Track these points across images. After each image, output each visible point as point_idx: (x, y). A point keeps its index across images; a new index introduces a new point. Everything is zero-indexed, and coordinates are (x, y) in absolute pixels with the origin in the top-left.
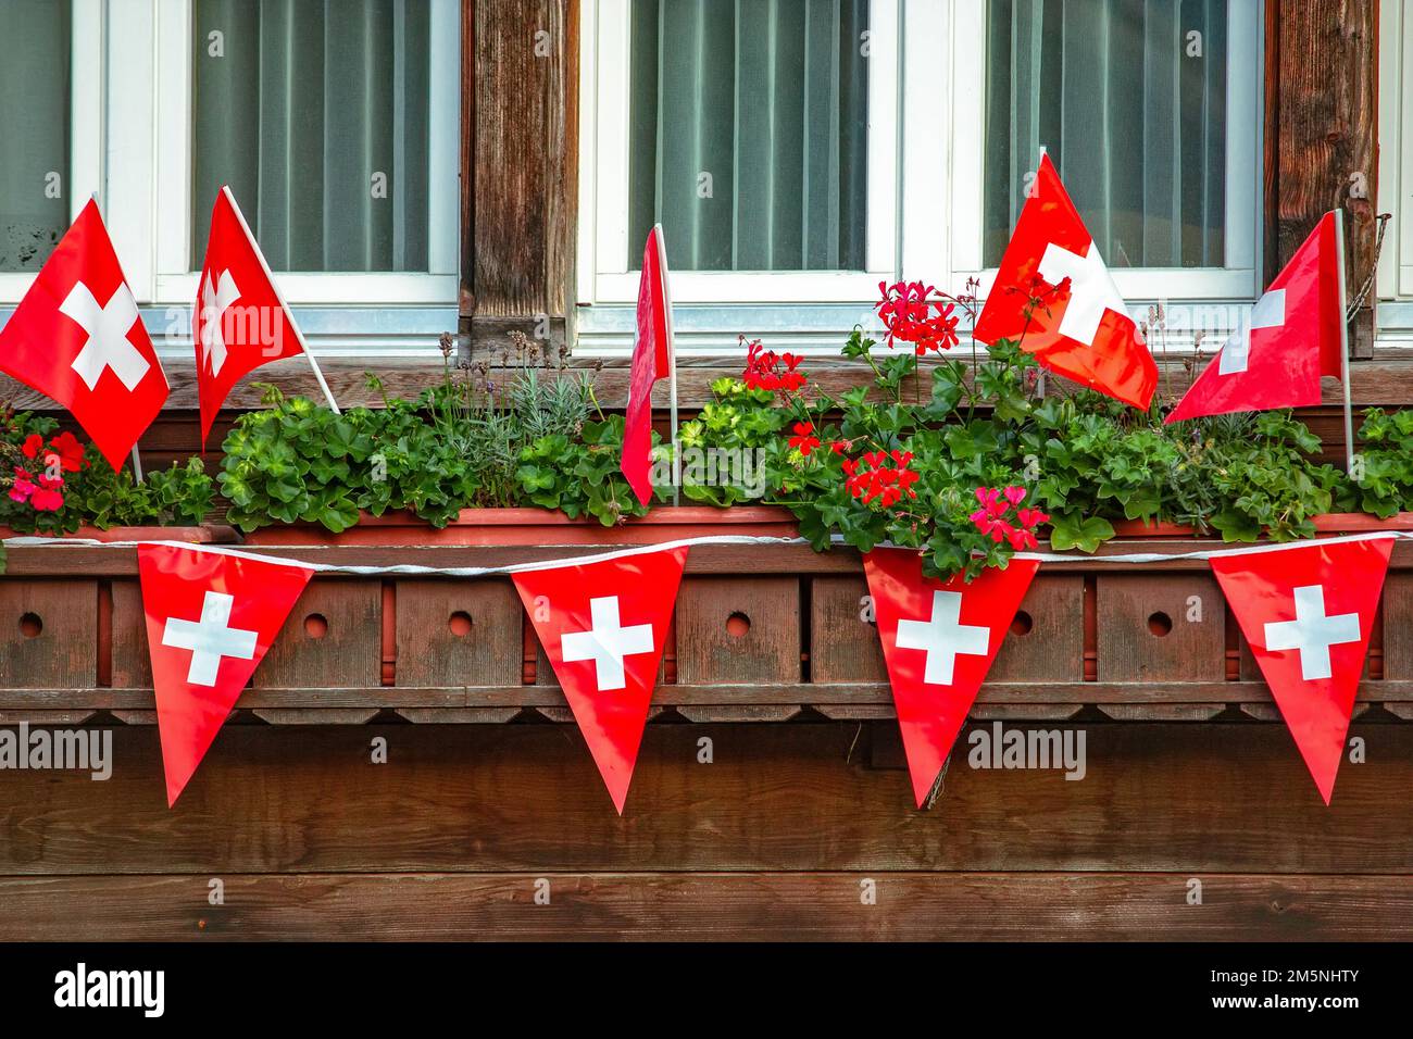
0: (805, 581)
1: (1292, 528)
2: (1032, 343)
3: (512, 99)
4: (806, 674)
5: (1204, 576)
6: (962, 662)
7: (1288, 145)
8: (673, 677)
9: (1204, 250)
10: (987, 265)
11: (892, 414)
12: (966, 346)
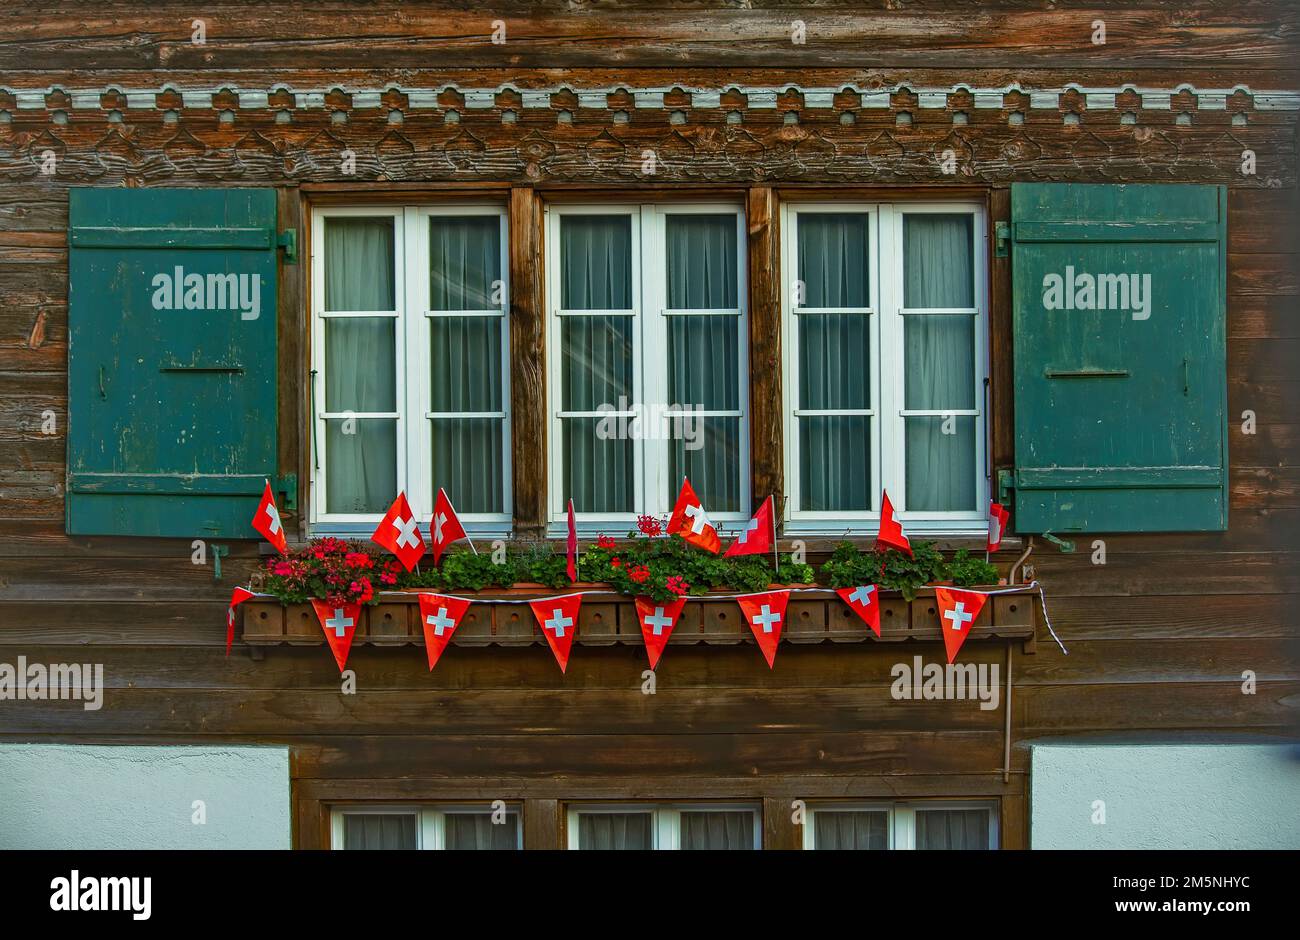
0: (617, 605)
1: (760, 588)
2: (683, 534)
3: (527, 461)
4: (618, 632)
5: (735, 602)
6: (665, 628)
7: (757, 476)
8: (578, 633)
9: (733, 507)
10: (670, 511)
11: (642, 555)
12: (664, 535)
